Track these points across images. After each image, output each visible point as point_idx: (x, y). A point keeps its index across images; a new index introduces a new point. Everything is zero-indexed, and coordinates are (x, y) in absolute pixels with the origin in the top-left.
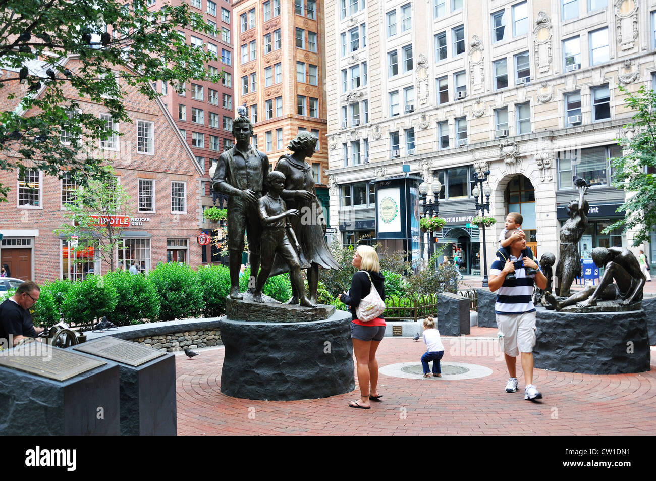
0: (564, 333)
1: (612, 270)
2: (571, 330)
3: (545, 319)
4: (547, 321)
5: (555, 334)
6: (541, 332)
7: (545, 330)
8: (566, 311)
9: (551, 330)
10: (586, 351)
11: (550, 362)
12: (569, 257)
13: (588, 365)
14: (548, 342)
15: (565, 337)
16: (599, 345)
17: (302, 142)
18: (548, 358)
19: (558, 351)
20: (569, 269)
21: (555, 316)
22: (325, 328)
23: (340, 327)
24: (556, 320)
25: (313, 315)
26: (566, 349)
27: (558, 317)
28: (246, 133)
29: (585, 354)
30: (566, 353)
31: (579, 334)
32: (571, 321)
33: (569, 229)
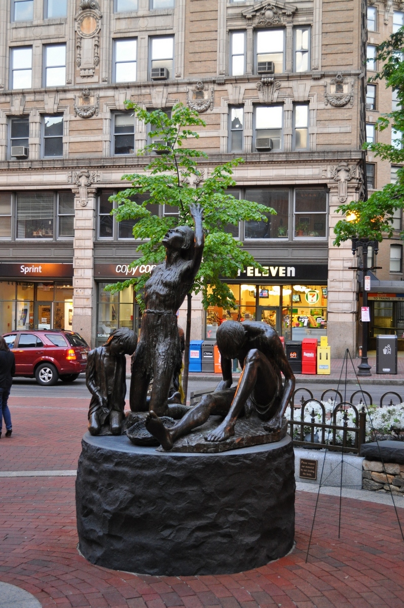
0: (182, 495)
1: (256, 366)
2: (195, 488)
3: (141, 468)
4: (147, 473)
5: (163, 498)
6: (130, 496)
7: (139, 491)
8: (184, 449)
9: (153, 491)
10: (221, 528)
11: (146, 557)
12: (166, 337)
13: (222, 557)
14: (146, 515)
15: (182, 505)
16: (242, 514)
18: (143, 548)
19: (166, 533)
20: (166, 360)
21: (163, 462)
24: (167, 470)
26: (183, 529)
27: (171, 464)
29: (216, 535)
30: (183, 536)
31: (210, 496)
32: (198, 471)
33: (166, 284)
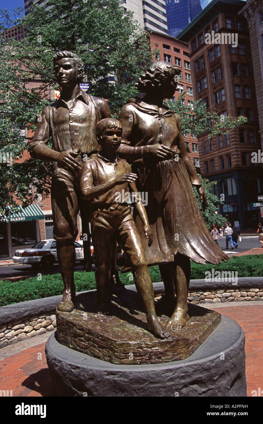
17: (152, 76)
22: (183, 377)
23: (213, 371)
25: (161, 353)
28: (68, 71)
